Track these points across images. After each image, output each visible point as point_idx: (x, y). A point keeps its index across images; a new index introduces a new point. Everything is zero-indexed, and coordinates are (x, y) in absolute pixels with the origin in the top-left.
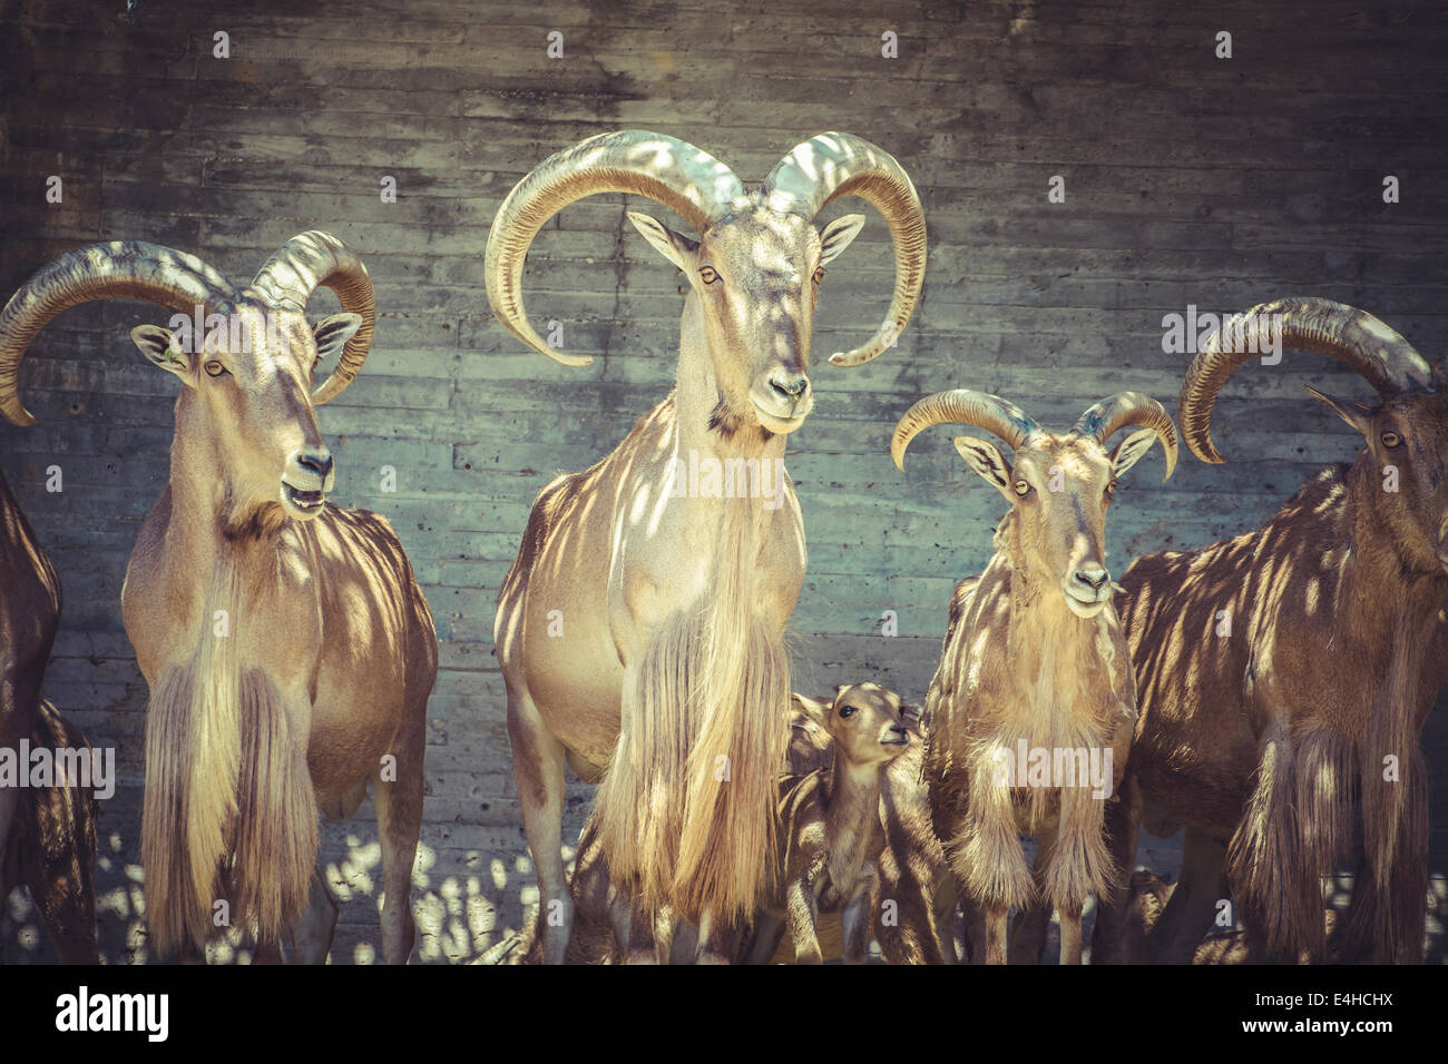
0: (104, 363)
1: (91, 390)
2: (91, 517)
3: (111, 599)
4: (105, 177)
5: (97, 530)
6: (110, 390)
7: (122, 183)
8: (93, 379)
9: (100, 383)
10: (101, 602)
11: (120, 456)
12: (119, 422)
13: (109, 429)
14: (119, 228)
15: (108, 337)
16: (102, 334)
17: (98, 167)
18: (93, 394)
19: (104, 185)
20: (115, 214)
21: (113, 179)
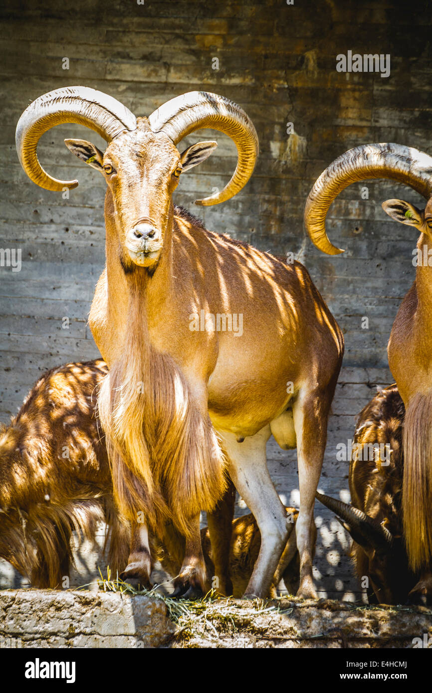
0: (374, 202)
1: (366, 218)
2: (367, 297)
3: (379, 347)
4: (376, 87)
5: (370, 304)
6: (378, 218)
7: (385, 90)
8: (368, 212)
9: (372, 214)
10: (373, 349)
11: (384, 259)
12: (384, 238)
13: (378, 243)
14: (384, 119)
15: (377, 186)
16: (374, 184)
17: (371, 81)
18: (368, 221)
19: (375, 92)
20: (381, 110)
21: (380, 88)
